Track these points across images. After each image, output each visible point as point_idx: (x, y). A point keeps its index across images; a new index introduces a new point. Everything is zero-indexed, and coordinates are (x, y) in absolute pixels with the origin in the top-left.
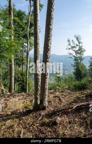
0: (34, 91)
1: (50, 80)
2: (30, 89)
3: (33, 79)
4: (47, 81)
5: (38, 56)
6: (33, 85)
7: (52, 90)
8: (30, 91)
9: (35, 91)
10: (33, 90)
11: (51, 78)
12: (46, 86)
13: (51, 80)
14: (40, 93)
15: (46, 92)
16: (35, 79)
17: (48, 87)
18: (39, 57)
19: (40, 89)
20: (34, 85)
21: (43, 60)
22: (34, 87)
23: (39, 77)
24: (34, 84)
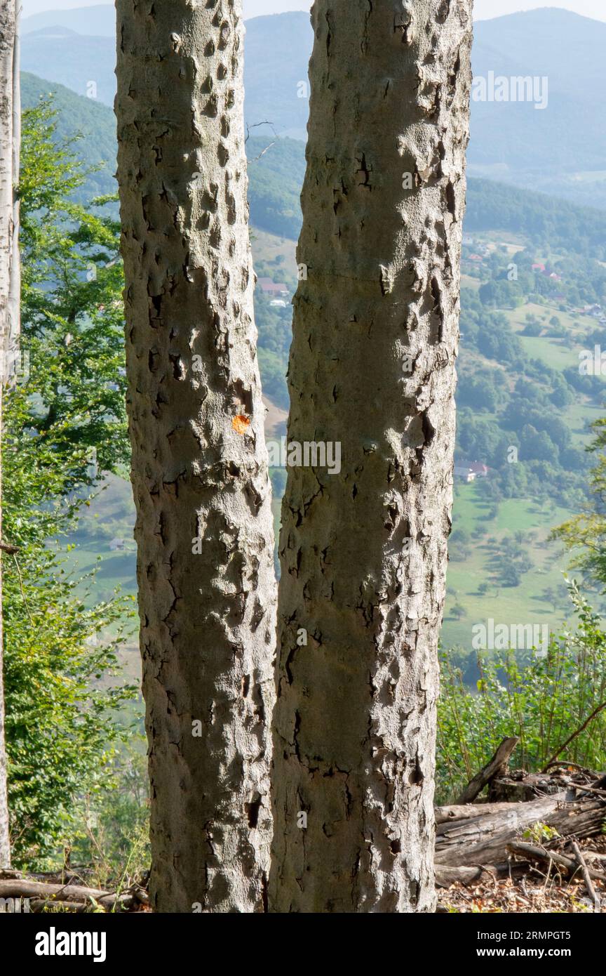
0: (141, 839)
1: (475, 572)
2: (59, 794)
3: (112, 569)
4: (414, 608)
5: (203, 68)
6: (118, 697)
7: (529, 795)
8: (64, 840)
9: (161, 831)
10: (117, 819)
11: (498, 532)
12: (384, 717)
13: (510, 579)
14: (263, 859)
15: (404, 828)
16: (147, 572)
17: (448, 734)
18: (236, 83)
19: (257, 777)
20: (137, 708)
21: (312, 154)
22: (140, 745)
23: (234, 508)
24: (131, 666)
